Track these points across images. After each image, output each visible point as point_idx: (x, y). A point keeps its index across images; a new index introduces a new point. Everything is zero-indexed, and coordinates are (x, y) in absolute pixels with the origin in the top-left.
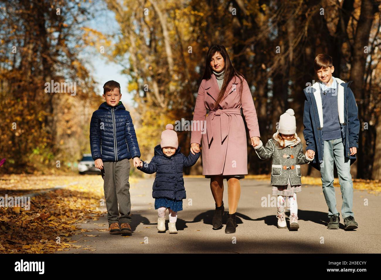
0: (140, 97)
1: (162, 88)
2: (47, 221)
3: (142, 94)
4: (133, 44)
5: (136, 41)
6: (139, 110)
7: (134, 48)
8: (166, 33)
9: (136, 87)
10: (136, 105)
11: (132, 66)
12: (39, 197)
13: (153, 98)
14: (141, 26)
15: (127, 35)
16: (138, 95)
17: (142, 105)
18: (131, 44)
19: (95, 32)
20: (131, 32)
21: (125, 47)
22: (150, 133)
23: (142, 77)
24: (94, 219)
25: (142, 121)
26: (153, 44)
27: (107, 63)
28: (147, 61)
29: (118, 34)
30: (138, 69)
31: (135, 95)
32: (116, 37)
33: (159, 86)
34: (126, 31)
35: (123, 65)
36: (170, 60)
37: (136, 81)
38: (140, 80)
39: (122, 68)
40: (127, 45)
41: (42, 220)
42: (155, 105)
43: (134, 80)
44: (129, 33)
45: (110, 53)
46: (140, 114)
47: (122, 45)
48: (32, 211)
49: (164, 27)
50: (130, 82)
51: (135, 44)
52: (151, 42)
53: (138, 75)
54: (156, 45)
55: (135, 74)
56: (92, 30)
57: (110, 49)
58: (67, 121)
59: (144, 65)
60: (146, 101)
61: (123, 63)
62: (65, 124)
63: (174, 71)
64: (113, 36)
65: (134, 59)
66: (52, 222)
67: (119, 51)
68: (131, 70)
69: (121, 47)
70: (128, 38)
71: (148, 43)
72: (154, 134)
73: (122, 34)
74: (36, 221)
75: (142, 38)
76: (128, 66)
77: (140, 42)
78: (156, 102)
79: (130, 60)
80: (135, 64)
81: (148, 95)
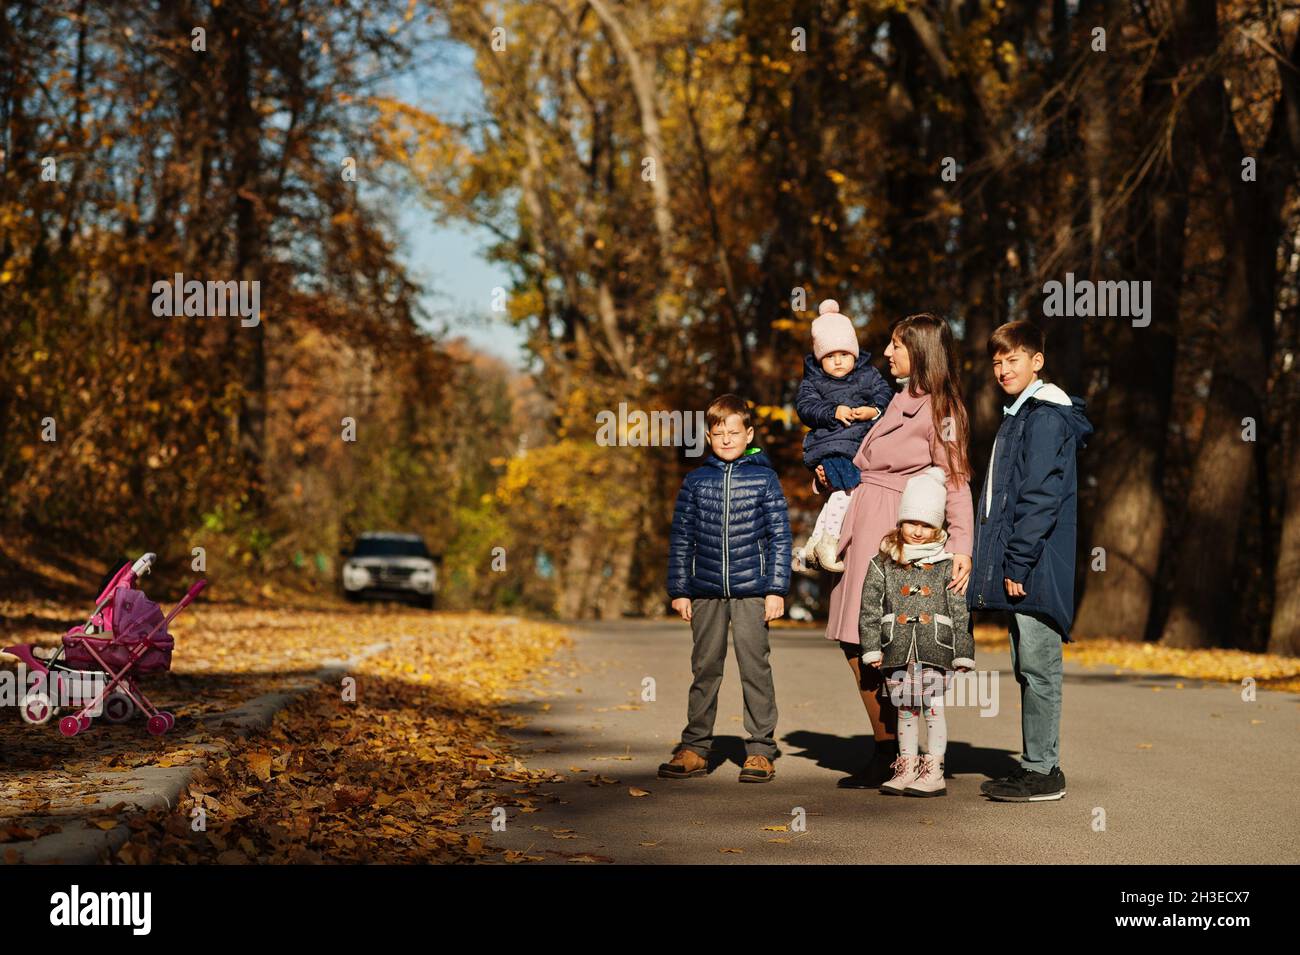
0: (551, 338)
1: (630, 314)
2: (371, 815)
3: (558, 329)
4: (535, 161)
5: (545, 148)
6: (547, 384)
7: (535, 174)
8: (650, 126)
9: (540, 306)
10: (538, 367)
11: (525, 231)
12: (297, 710)
13: (599, 346)
14: (563, 97)
15: (514, 126)
16: (544, 332)
17: (558, 368)
18: (527, 158)
19: (414, 115)
20: (529, 118)
21: (506, 167)
22: (581, 465)
23: (559, 271)
24: (522, 806)
25: (557, 421)
26: (605, 162)
27: (441, 220)
28: (583, 219)
29: (483, 123)
30: (546, 242)
31: (534, 333)
32: (476, 133)
33: (618, 306)
34: (510, 112)
35: (497, 231)
36: (663, 219)
37: (541, 287)
38: (555, 283)
39: (493, 240)
40: (513, 161)
41: (354, 809)
42: (602, 368)
43: (534, 280)
44: (520, 118)
45: (454, 185)
46: (550, 397)
47: (496, 160)
48: (309, 773)
49: (646, 105)
50: (518, 289)
51: (542, 157)
52: (596, 152)
53: (548, 263)
54: (613, 166)
55: (536, 260)
56: (403, 110)
57: (455, 174)
58: (295, 413)
59: (570, 232)
60: (571, 355)
61: (494, 222)
62: (289, 420)
63: (679, 256)
64: (465, 130)
65: (536, 209)
66: (390, 818)
67: (486, 182)
68: (525, 246)
69: (491, 167)
70: (517, 137)
71: (586, 158)
72: (598, 468)
73: (496, 122)
74: (338, 815)
75: (564, 138)
76: (514, 233)
77: (558, 152)
78: (608, 357)
79: (523, 212)
80: (537, 227)
81: (580, 335)
